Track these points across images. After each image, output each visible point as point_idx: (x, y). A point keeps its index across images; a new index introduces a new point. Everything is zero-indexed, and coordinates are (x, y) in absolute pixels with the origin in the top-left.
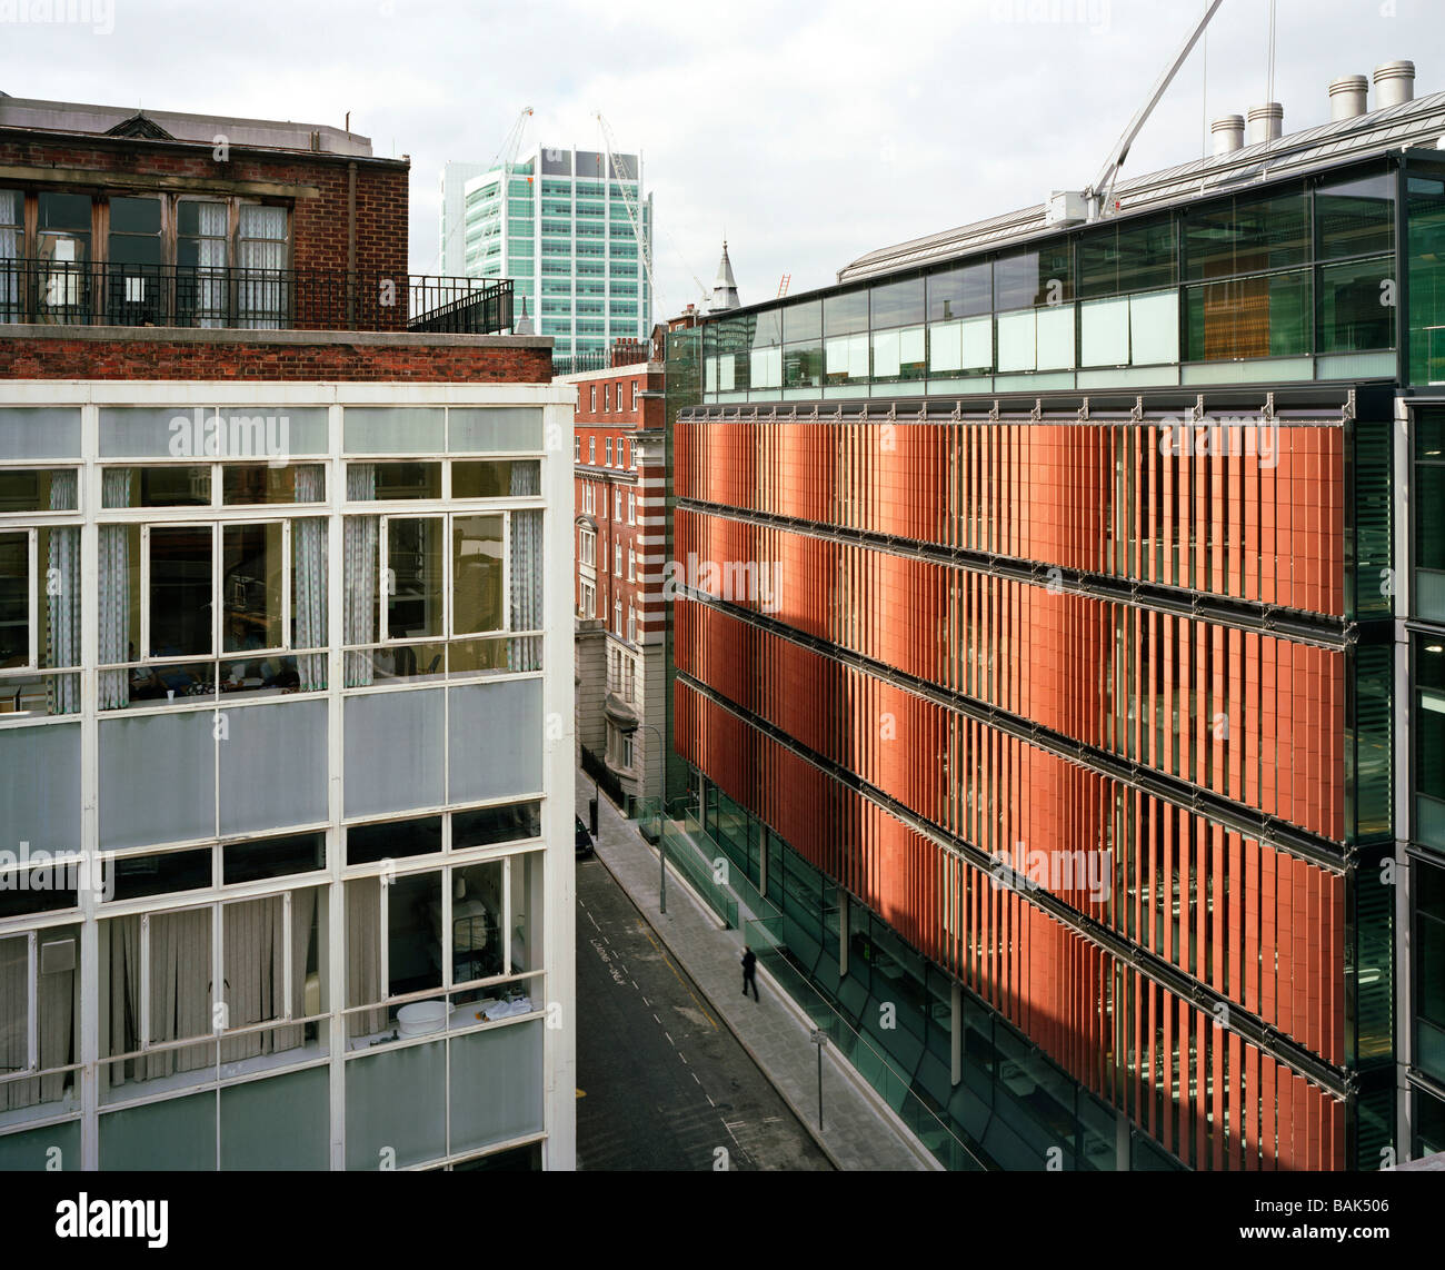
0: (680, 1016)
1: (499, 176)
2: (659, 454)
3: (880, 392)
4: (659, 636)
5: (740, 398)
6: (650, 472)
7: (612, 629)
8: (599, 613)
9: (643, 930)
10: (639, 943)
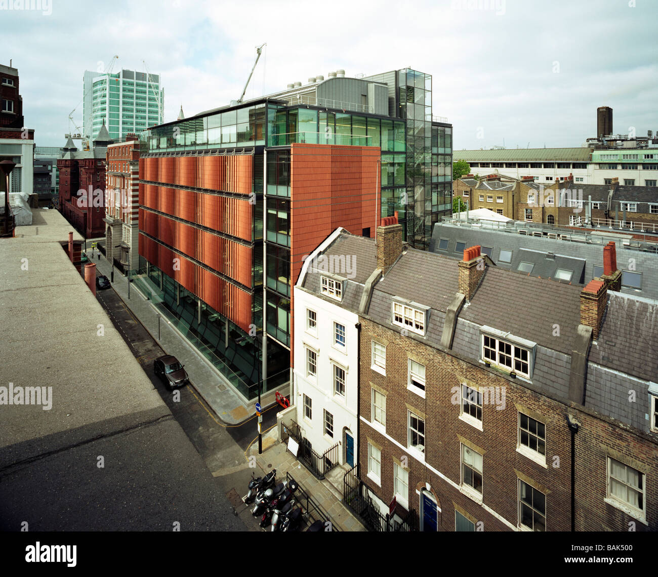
0: (126, 322)
1: (107, 78)
2: (137, 168)
3: (187, 149)
4: (137, 222)
5: (157, 151)
6: (134, 173)
7: (124, 221)
8: (121, 217)
9: (121, 304)
10: (119, 307)
